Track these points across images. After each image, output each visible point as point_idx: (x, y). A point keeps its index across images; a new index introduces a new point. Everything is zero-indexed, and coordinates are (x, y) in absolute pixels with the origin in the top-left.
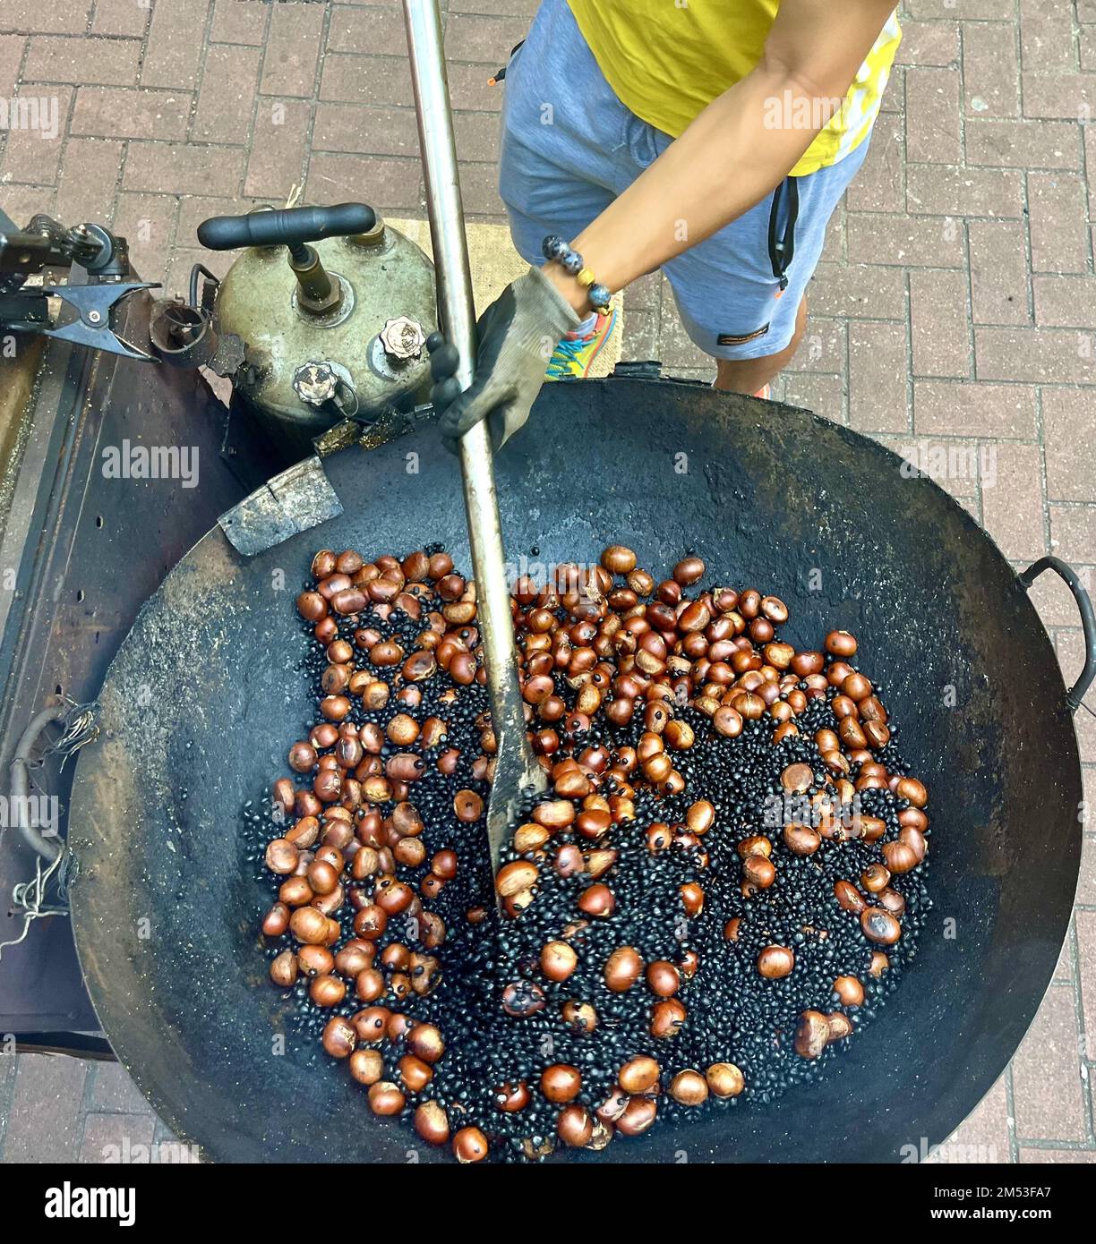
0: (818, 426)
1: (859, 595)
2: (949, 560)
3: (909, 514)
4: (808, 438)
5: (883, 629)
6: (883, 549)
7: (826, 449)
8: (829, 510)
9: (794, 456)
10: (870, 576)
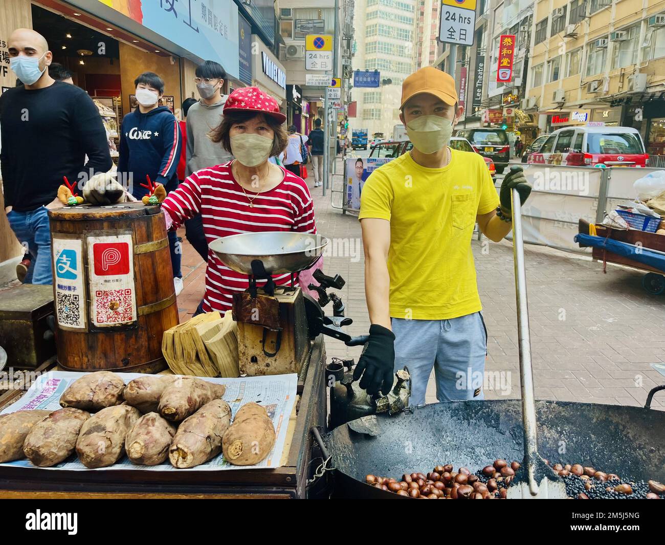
0: (548, 404)
1: (588, 458)
2: (617, 424)
3: (595, 420)
4: (546, 410)
5: (604, 463)
6: (590, 437)
7: (554, 412)
8: (563, 434)
9: (542, 418)
10: (590, 449)
